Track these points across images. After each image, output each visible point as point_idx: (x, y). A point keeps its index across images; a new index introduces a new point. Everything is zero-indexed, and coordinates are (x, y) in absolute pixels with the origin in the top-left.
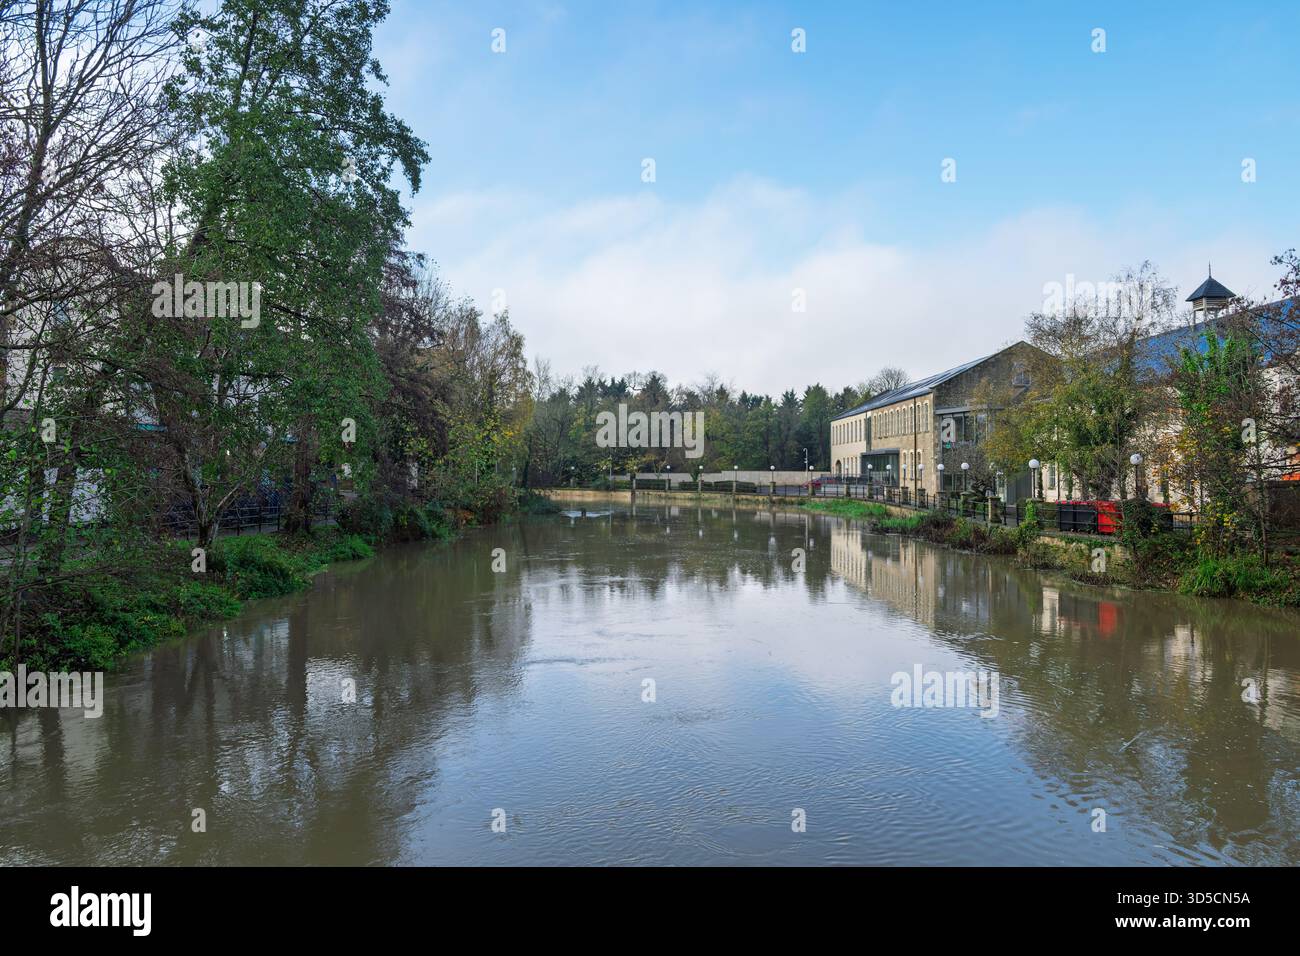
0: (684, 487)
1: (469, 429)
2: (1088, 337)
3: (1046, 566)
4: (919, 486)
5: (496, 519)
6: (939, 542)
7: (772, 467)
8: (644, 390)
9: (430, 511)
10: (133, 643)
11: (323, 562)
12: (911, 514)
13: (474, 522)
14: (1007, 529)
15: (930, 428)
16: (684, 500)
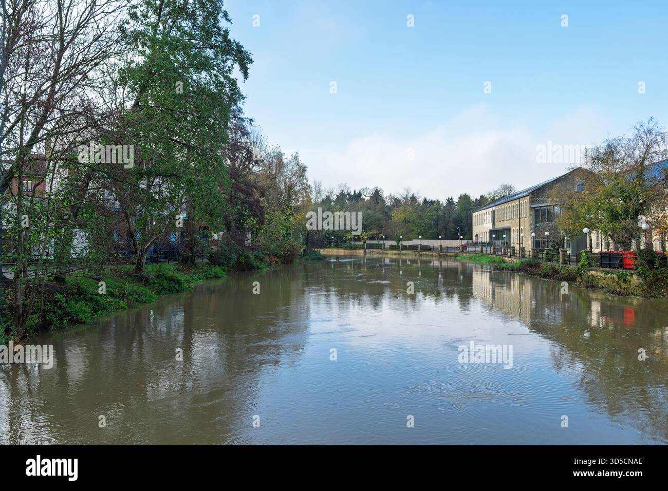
0: (392, 248)
1: (278, 214)
2: (618, 161)
3: (593, 286)
4: (521, 246)
5: (291, 261)
6: (532, 275)
7: (440, 237)
8: (371, 196)
9: (256, 256)
10: (100, 311)
11: (200, 279)
12: (516, 262)
13: (280, 263)
14: (571, 267)
15: (528, 215)
16: (392, 254)
